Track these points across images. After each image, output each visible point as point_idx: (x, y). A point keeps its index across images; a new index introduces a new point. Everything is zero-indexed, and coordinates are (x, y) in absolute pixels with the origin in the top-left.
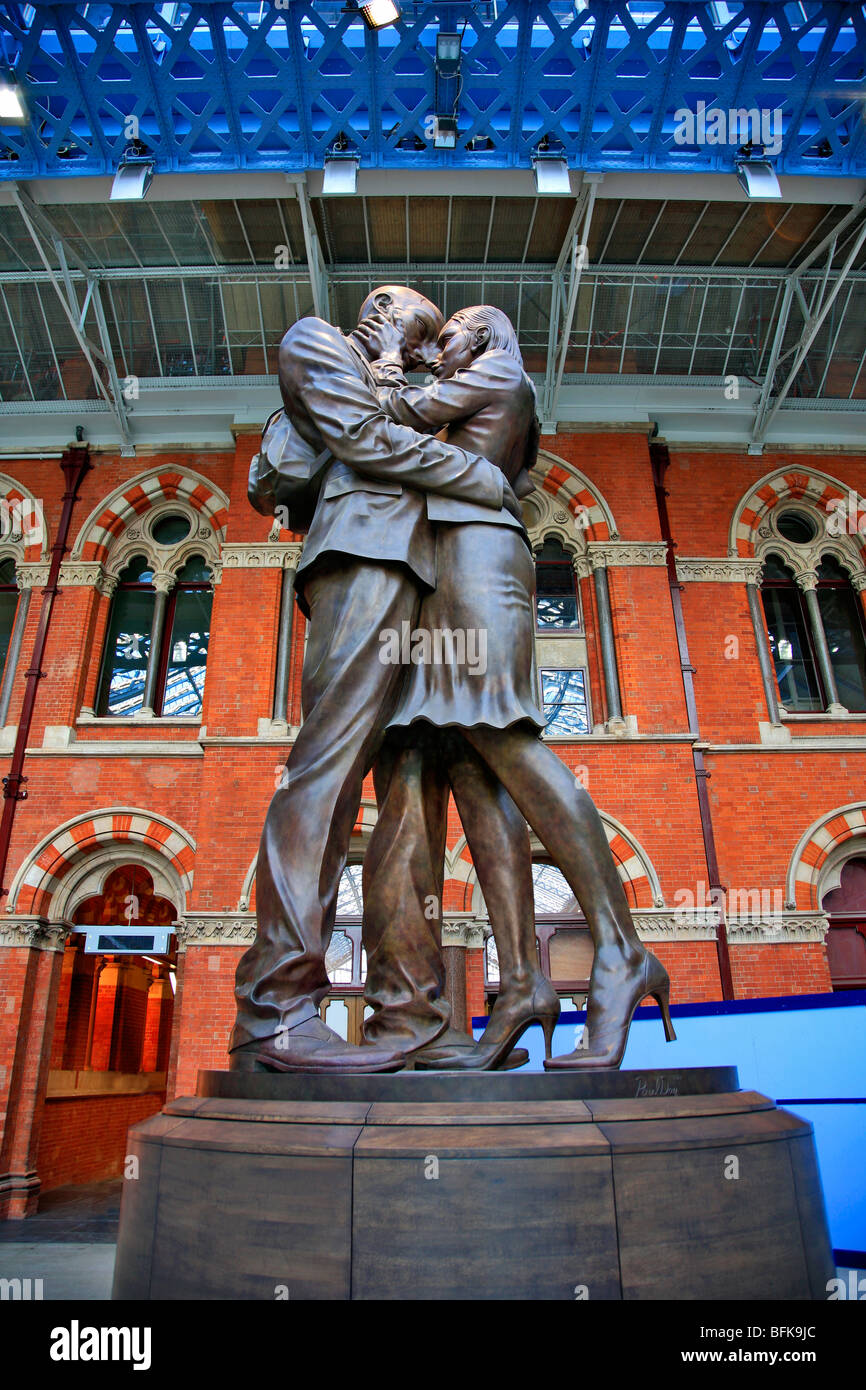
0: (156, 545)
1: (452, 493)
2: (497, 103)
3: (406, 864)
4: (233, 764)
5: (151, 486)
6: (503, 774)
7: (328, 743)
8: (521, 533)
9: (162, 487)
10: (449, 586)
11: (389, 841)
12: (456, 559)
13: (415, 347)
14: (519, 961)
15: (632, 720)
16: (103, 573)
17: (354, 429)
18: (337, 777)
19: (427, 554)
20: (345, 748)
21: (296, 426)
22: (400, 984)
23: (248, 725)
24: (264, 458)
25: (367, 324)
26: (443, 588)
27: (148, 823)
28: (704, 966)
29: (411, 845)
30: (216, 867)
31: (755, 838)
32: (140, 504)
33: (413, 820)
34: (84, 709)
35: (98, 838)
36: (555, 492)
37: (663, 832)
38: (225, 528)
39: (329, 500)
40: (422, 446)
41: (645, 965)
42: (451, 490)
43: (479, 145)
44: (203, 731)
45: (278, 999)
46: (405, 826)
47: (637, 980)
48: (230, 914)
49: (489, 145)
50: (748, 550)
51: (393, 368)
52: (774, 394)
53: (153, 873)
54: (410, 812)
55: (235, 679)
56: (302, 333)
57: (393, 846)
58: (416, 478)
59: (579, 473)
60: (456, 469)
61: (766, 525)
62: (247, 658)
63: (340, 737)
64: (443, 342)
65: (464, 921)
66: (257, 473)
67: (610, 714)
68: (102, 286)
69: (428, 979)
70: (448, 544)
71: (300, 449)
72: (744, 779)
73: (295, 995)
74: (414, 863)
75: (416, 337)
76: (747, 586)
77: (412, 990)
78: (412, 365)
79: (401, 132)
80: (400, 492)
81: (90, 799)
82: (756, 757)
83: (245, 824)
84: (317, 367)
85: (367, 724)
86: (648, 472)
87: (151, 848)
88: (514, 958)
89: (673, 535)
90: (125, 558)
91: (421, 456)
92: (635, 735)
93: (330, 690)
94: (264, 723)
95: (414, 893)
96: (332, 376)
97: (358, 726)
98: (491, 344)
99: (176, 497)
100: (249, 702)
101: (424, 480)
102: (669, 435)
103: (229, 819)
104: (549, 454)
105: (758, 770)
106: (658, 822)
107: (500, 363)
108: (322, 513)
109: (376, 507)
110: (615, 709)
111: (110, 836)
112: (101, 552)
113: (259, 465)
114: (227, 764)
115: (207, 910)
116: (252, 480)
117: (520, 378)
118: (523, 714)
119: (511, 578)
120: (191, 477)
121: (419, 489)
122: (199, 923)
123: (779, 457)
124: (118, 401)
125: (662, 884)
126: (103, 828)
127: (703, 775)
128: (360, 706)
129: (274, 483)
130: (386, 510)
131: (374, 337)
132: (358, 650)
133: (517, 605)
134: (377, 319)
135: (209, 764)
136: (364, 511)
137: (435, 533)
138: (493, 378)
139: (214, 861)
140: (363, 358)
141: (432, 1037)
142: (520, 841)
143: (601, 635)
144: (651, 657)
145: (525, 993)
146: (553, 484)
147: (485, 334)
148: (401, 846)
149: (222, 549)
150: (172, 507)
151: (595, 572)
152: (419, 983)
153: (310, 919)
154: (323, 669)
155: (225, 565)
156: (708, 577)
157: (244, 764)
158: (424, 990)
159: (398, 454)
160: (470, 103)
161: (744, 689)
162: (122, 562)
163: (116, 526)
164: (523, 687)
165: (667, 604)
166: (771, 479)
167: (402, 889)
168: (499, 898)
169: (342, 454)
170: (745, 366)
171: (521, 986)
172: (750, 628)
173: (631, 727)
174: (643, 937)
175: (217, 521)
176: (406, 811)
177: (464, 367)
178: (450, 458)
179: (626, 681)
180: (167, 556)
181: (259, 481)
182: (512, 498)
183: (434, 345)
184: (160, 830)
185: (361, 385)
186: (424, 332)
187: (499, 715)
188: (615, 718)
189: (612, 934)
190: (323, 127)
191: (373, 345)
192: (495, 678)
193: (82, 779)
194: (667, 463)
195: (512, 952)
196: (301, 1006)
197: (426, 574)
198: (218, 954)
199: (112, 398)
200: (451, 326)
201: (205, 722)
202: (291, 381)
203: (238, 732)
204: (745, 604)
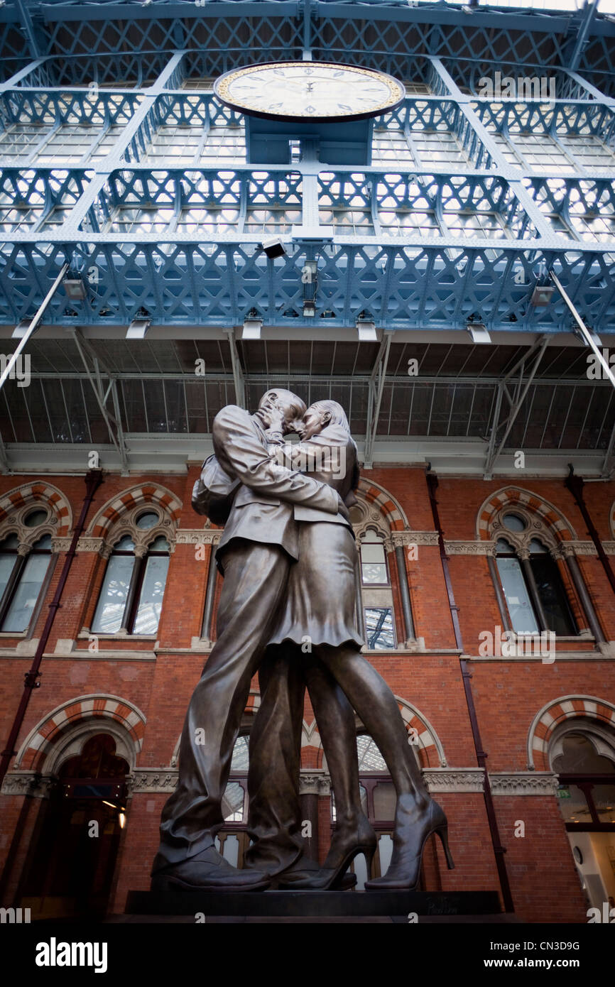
0: (137, 529)
1: (308, 504)
2: (337, 294)
3: (277, 735)
4: (175, 666)
5: (137, 494)
6: (339, 676)
7: (230, 653)
8: (349, 528)
9: (144, 495)
10: (306, 559)
11: (267, 719)
12: (310, 543)
13: (290, 422)
14: (349, 805)
15: (422, 640)
16: (104, 545)
17: (253, 468)
18: (235, 676)
19: (293, 540)
20: (241, 658)
21: (221, 465)
22: (271, 822)
23: (186, 641)
24: (202, 482)
25: (263, 409)
26: (303, 560)
27: (117, 705)
28: (476, 812)
29: (281, 721)
30: (158, 736)
31: (503, 719)
32: (130, 504)
33: (282, 705)
34: (84, 628)
35: (83, 715)
36: (372, 502)
37: (444, 715)
38: (179, 520)
39: (238, 507)
40: (292, 477)
41: (430, 808)
42: (309, 503)
43: (327, 315)
44: (157, 644)
45: (189, 832)
46: (277, 709)
47: (425, 821)
48: (165, 769)
49: (333, 315)
50: (487, 536)
51: (277, 434)
52: (497, 447)
53: (117, 740)
54: (280, 700)
55: (178, 611)
56: (226, 414)
57: (269, 722)
58: (288, 496)
59: (386, 491)
60: (310, 491)
61: (497, 521)
62: (187, 599)
63: (238, 651)
64: (305, 420)
65: (317, 775)
66: (198, 491)
67: (407, 636)
68: (118, 382)
69: (290, 818)
70: (306, 535)
71: (222, 477)
72: (494, 679)
73: (200, 829)
74: (282, 734)
75: (290, 416)
76: (487, 557)
77: (278, 826)
78: (287, 432)
79: (286, 308)
80: (278, 503)
81: (81, 688)
82: (500, 664)
83: (178, 707)
84: (234, 432)
85: (255, 643)
86: (427, 492)
87: (117, 721)
88: (346, 803)
89: (442, 527)
90: (119, 535)
91: (291, 484)
92: (423, 650)
93: (233, 621)
94: (195, 639)
95: (282, 755)
96: (242, 438)
97: (249, 644)
98: (332, 421)
99: (151, 501)
100: (186, 626)
101: (293, 497)
102: (437, 469)
103: (169, 703)
104: (368, 480)
105: (502, 673)
106: (441, 708)
107: (336, 431)
108: (233, 515)
109: (265, 512)
110: (411, 633)
111: (91, 713)
112: (104, 531)
113: (199, 486)
114: (170, 666)
115: (149, 766)
116: (194, 495)
117: (347, 440)
118: (350, 638)
119: (342, 554)
120: (161, 490)
121: (290, 502)
122: (143, 776)
123: (501, 481)
124: (122, 445)
125: (445, 751)
126: (87, 707)
127: (467, 677)
128: (251, 631)
129: (206, 497)
130: (271, 514)
131: (268, 417)
132: (251, 597)
133: (346, 571)
134: (269, 407)
135: (159, 666)
136: (258, 514)
137: (299, 528)
138: (333, 440)
139: (158, 732)
140: (261, 428)
141: (291, 863)
142: (349, 721)
143: (401, 587)
144: (431, 601)
145: (353, 829)
146: (371, 498)
147: (329, 416)
148: (274, 722)
149: (176, 532)
150: (149, 506)
151: (396, 549)
152: (284, 821)
153: (213, 773)
154: (230, 607)
155: (178, 542)
156: (464, 552)
157: (180, 666)
158: (286, 827)
159: (279, 481)
160: (322, 295)
161: (490, 620)
162: (116, 538)
163: (114, 517)
164: (350, 620)
165: (440, 568)
166: (498, 494)
167: (274, 752)
168: (335, 759)
169: (245, 481)
170: (479, 431)
171: (350, 823)
172: (491, 583)
173: (421, 645)
174: (432, 788)
175: (174, 516)
176: (278, 699)
177: (316, 433)
178: (307, 485)
179: (417, 616)
180: (143, 535)
181: (199, 496)
182: (344, 508)
183: (300, 421)
184: (125, 709)
185: (259, 444)
186: (296, 414)
187: (335, 638)
188: (411, 639)
189: (407, 786)
190: (244, 304)
191: (266, 421)
192: (332, 615)
193: (77, 675)
194: (437, 485)
195: (344, 798)
196: (203, 838)
197: (293, 551)
198: (153, 799)
199: (118, 443)
200: (310, 411)
201: (159, 639)
202: (220, 440)
203: (179, 645)
204: (487, 568)
